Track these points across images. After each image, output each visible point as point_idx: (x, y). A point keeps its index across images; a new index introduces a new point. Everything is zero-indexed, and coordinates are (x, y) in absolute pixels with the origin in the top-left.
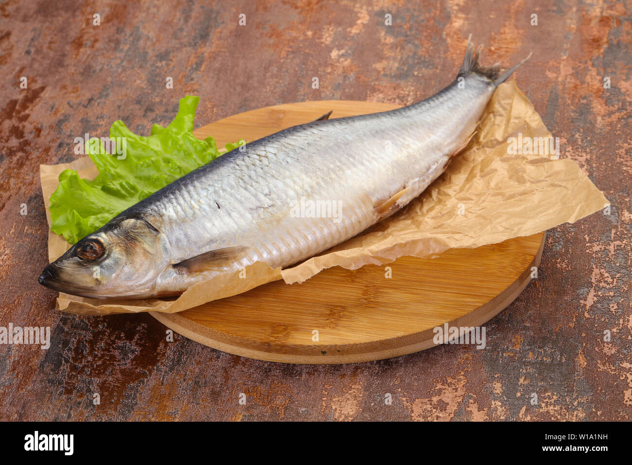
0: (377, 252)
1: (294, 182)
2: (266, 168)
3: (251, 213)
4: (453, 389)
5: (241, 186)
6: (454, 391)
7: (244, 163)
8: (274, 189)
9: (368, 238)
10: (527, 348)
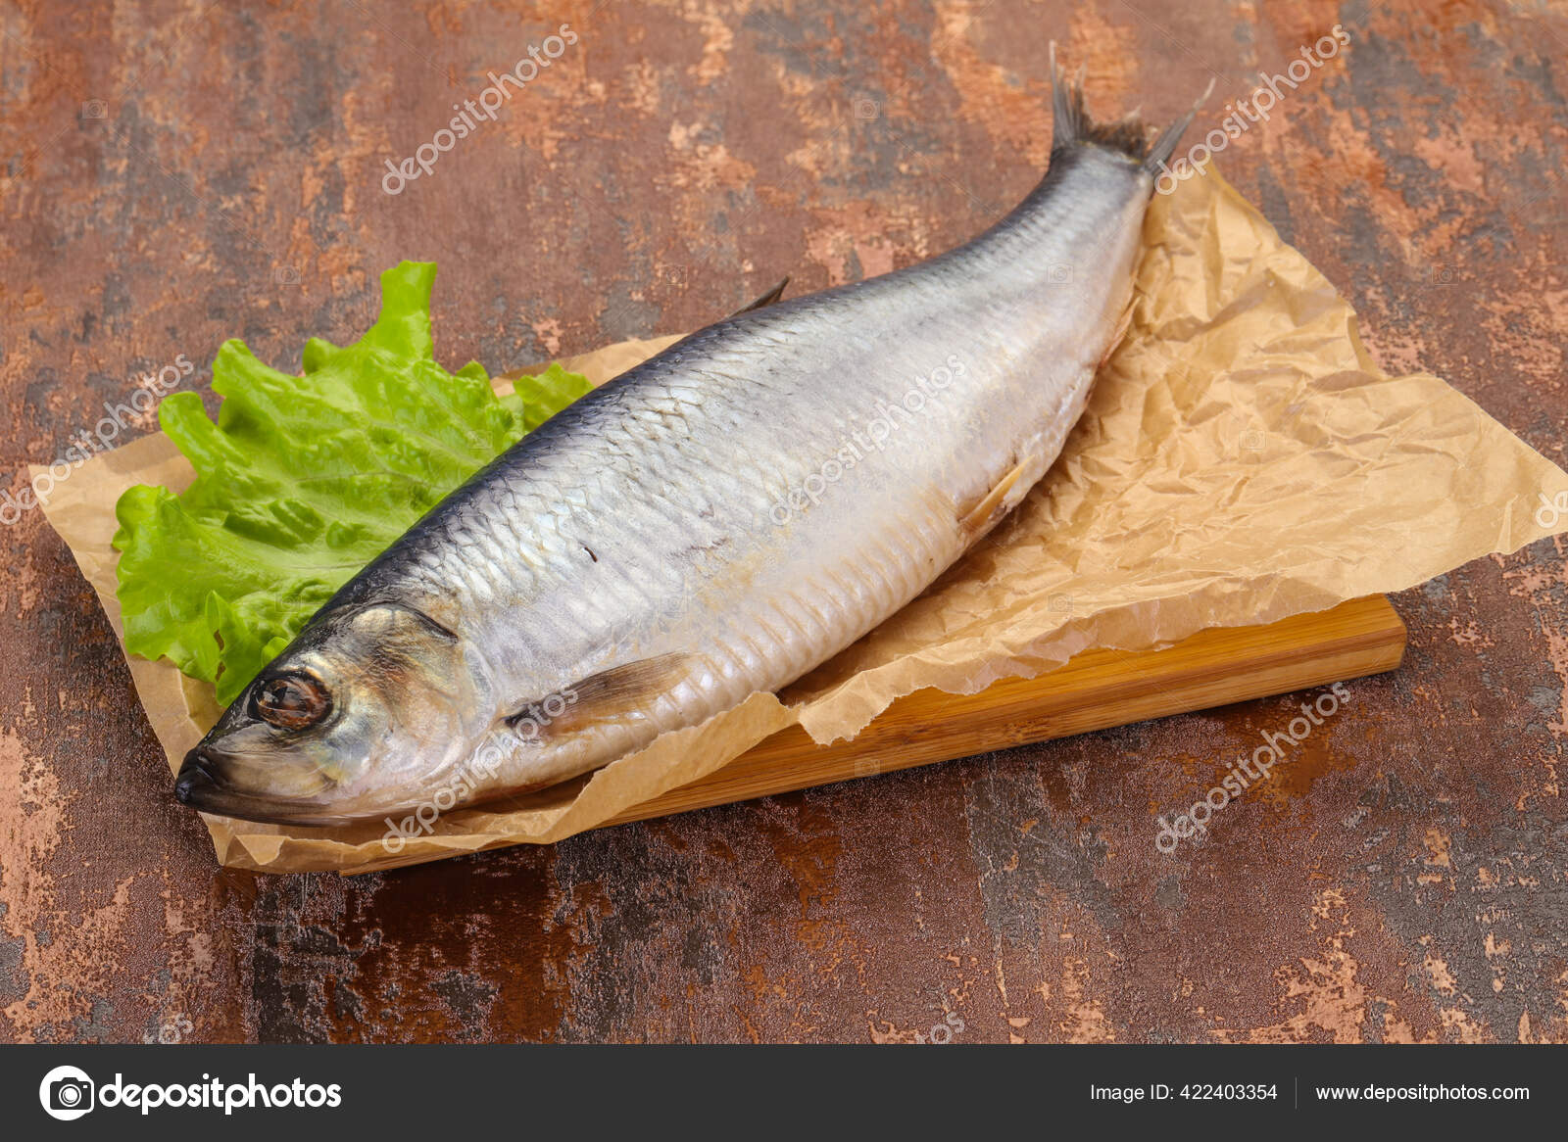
0: (1024, 646)
1: (763, 474)
2: (686, 445)
3: (675, 567)
4: (1333, 991)
5: (636, 497)
6: (1337, 995)
7: (627, 436)
8: (719, 499)
9: (953, 601)
10: (1468, 857)
